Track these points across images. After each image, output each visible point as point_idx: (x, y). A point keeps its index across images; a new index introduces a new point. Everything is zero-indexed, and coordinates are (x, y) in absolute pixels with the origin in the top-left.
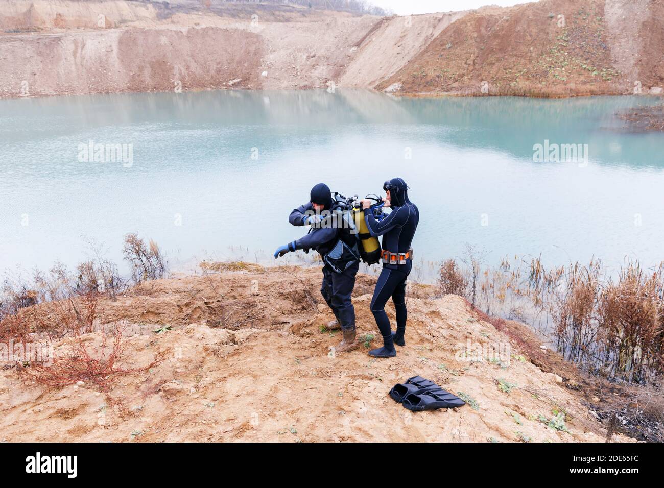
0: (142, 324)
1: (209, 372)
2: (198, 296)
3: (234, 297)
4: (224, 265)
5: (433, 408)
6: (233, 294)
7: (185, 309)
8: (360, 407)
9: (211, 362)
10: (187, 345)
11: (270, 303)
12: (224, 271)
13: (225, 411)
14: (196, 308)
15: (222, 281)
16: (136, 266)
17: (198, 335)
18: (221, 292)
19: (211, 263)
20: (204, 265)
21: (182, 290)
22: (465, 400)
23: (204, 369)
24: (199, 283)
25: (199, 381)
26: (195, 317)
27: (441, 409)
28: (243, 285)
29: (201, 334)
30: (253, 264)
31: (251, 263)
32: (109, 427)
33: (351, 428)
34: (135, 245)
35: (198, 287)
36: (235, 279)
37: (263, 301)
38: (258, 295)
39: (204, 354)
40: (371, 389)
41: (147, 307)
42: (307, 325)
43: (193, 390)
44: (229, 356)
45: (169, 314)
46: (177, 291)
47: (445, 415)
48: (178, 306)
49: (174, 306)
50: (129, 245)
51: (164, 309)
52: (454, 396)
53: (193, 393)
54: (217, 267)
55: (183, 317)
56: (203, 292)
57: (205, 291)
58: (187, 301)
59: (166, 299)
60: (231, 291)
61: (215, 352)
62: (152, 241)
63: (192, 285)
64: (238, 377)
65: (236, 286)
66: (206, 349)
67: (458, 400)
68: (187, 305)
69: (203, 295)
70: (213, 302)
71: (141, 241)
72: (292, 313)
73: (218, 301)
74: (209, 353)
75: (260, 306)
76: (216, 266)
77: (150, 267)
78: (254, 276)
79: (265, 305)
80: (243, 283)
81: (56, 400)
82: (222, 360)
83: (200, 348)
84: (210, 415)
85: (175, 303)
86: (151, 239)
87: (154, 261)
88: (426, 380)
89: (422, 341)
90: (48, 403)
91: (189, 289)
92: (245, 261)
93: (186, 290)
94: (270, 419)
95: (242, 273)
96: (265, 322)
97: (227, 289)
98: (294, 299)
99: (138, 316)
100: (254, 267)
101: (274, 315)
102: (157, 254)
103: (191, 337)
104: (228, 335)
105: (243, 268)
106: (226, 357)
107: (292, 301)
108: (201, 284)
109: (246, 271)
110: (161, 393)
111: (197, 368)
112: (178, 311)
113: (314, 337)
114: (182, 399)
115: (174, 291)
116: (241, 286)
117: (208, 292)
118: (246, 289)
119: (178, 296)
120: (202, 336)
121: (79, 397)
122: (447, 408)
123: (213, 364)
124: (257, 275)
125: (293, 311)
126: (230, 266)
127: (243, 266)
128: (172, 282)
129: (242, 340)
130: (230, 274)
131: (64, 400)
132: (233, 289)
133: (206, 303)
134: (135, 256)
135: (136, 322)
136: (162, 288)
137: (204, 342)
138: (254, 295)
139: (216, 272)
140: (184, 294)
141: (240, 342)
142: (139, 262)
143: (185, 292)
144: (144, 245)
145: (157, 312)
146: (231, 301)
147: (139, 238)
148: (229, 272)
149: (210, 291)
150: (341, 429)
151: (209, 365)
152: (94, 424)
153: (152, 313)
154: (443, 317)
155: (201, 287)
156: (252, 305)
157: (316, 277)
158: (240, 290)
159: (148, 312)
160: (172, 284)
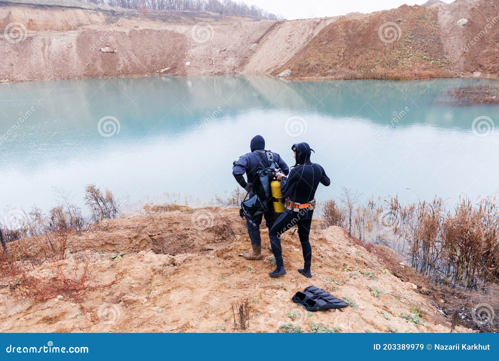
0: (101, 252)
1: (156, 287)
2: (143, 231)
3: (171, 231)
4: (162, 207)
5: (325, 309)
6: (170, 229)
7: (134, 241)
8: (271, 309)
9: (158, 279)
10: (139, 267)
11: (198, 235)
12: (162, 212)
13: (171, 315)
14: (142, 240)
15: (161, 219)
16: (95, 209)
17: (147, 260)
18: (161, 227)
19: (152, 206)
20: (146, 208)
21: (131, 226)
22: (348, 303)
23: (152, 284)
24: (144, 221)
25: (149, 293)
26: (142, 246)
27: (331, 309)
28: (177, 222)
29: (149, 258)
30: (184, 207)
31: (182, 205)
32: (83, 329)
33: (266, 325)
34: (94, 193)
35: (142, 224)
36: (171, 218)
37: (192, 234)
38: (188, 229)
39: (152, 274)
40: (279, 296)
41: (106, 239)
42: (228, 250)
43: (146, 300)
44: (170, 275)
45: (122, 245)
46: (127, 228)
47: (334, 314)
48: (129, 238)
49: (126, 238)
50: (90, 194)
51: (119, 241)
52: (340, 300)
53: (145, 303)
54: (158, 209)
55: (133, 246)
56: (147, 228)
57: (149, 227)
58: (135, 234)
59: (119, 233)
60: (168, 226)
61: (160, 272)
62: (108, 190)
63: (138, 223)
64: (179, 290)
65: (171, 222)
66: (154, 270)
67: (343, 303)
68: (136, 237)
69: (147, 230)
70: (155, 235)
71: (98, 190)
72: (215, 242)
73: (159, 234)
74: (156, 273)
75: (190, 238)
76: (156, 208)
77: (105, 210)
78: (185, 215)
79: (194, 236)
80: (177, 221)
81: (42, 310)
82: (166, 278)
83: (149, 269)
84: (159, 319)
85: (126, 236)
86: (107, 189)
87: (108, 205)
88: (318, 289)
90: (36, 312)
91: (136, 226)
92: (178, 204)
93: (133, 227)
94: (205, 320)
95: (176, 213)
96: (195, 249)
97: (165, 225)
98: (216, 232)
99: (98, 247)
100: (185, 209)
101: (202, 244)
102: (111, 200)
103: (142, 261)
104: (169, 259)
105: (176, 209)
106: (169, 275)
107: (214, 233)
108: (145, 222)
109: (179, 212)
110: (122, 303)
111: (147, 284)
112: (129, 242)
113: (233, 259)
114: (138, 307)
115: (125, 227)
116: (175, 223)
117: (150, 227)
118: (179, 225)
119: (128, 231)
120: (150, 260)
121: (60, 307)
122: (335, 309)
123: (159, 281)
124: (188, 215)
125: (216, 241)
126: (166, 208)
127: (177, 208)
128: (123, 221)
129: (180, 263)
130: (167, 214)
131: (48, 310)
132: (170, 225)
133: (150, 236)
134: (94, 202)
135: (97, 251)
136: (116, 225)
137: (152, 264)
138: (186, 229)
139: (156, 213)
140: (132, 229)
141: (179, 264)
142: (97, 206)
143: (133, 228)
144: (101, 193)
145: (113, 243)
146: (168, 234)
147: (96, 188)
148: (166, 212)
149: (152, 227)
150: (258, 326)
151: (156, 281)
152: (72, 327)
153: (110, 244)
154: (328, 243)
155: (145, 224)
156: (185, 237)
157: (232, 215)
158: (175, 226)
159: (106, 243)
160: (123, 222)
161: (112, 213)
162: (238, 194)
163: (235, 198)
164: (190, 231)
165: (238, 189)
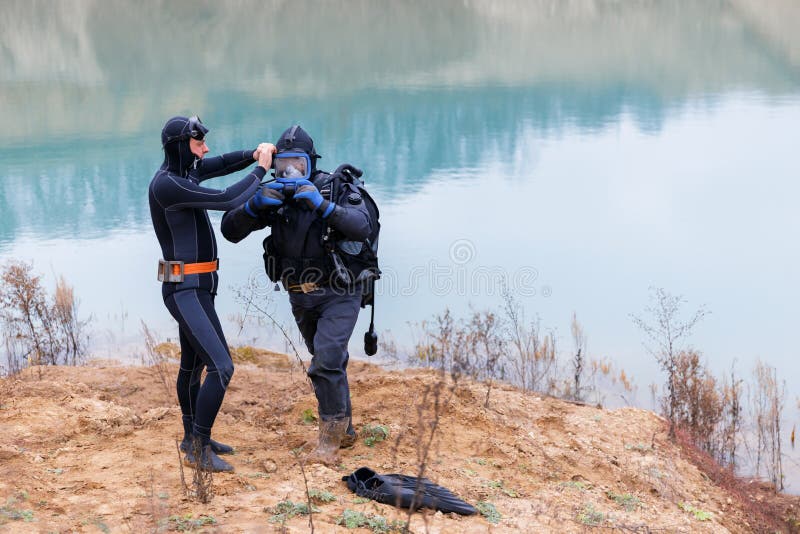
17: (77, 406)
22: (483, 512)
24: (141, 375)
29: (82, 405)
30: (270, 354)
38: (253, 404)
43: (39, 459)
50: (9, 288)
53: (37, 462)
62: (63, 284)
63: (124, 379)
67: (469, 508)
71: (35, 281)
74: (87, 430)
77: (47, 345)
82: (105, 439)
86: (62, 278)
87: (58, 330)
89: (489, 452)
92: (259, 347)
94: (137, 487)
100: (273, 360)
102: (65, 310)
103: (63, 406)
105: (248, 359)
106: (113, 435)
108: (143, 378)
109: (252, 365)
111: (58, 442)
118: (236, 394)
120: (84, 408)
122: (437, 511)
123: (88, 442)
124: (274, 374)
127: (249, 355)
128: (85, 371)
137: (84, 414)
138: (246, 403)
144: (41, 291)
147: (32, 274)
149: (158, 392)
151: (81, 441)
160: (85, 374)
161: (64, 352)
162: (446, 333)
163: (438, 346)
164: (256, 408)
165: (446, 317)
